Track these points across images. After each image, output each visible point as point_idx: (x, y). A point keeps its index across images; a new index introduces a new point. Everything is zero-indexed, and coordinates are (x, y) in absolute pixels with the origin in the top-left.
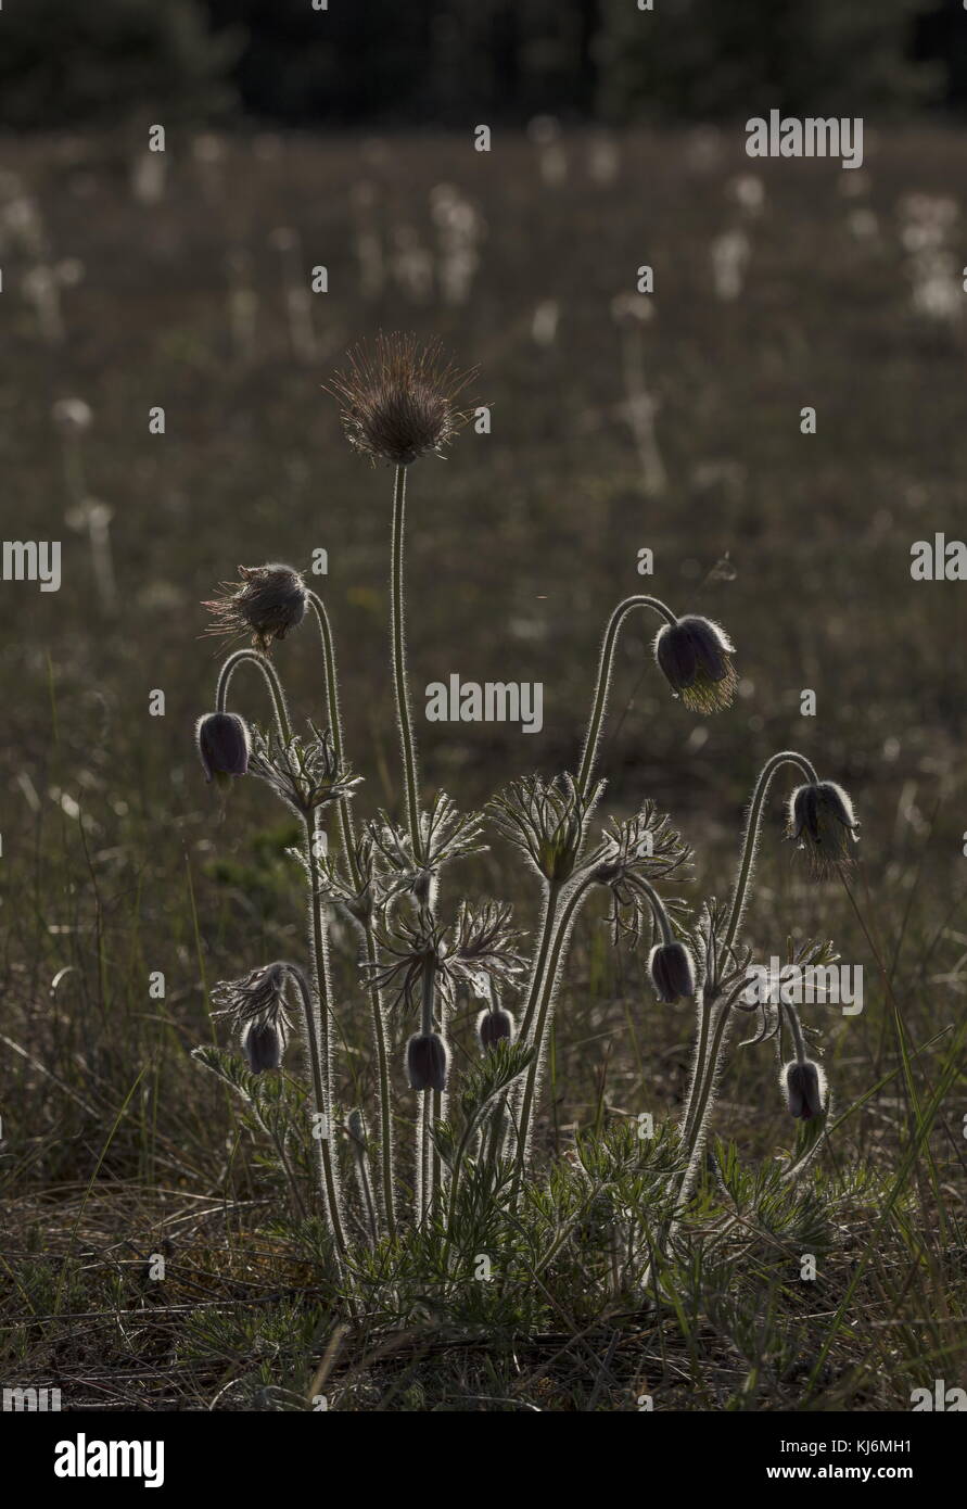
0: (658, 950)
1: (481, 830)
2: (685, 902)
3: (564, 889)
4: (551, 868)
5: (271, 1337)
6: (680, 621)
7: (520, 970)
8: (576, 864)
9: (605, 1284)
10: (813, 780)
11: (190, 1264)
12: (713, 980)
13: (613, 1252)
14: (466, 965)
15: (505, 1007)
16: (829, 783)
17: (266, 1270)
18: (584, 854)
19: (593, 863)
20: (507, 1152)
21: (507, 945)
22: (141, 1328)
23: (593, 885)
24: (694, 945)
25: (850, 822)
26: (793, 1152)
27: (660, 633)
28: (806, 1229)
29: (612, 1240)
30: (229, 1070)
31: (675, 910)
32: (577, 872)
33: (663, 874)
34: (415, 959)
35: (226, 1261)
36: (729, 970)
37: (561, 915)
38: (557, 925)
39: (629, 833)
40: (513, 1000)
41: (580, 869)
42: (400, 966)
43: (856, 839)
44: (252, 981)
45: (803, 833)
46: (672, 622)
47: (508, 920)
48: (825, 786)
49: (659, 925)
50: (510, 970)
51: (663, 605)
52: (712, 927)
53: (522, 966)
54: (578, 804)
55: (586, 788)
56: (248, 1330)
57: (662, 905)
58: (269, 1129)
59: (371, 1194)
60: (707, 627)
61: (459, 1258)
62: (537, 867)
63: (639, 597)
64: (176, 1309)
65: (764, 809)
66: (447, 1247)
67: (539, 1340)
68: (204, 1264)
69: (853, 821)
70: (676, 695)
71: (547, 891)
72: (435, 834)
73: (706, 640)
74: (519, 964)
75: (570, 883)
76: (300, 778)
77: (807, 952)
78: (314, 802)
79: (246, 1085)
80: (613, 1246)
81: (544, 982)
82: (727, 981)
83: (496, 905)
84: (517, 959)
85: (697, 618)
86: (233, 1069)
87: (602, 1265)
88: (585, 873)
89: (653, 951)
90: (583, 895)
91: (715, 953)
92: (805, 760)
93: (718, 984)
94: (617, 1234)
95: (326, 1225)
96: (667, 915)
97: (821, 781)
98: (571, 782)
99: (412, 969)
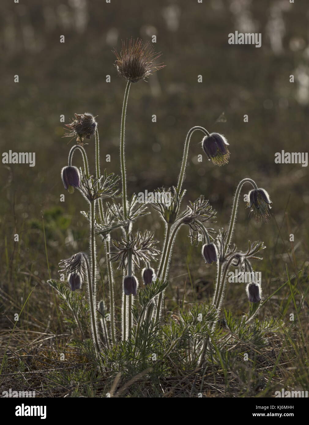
0: (205, 246)
1: (147, 207)
2: (213, 229)
3: (173, 226)
4: (168, 219)
5: (77, 380)
6: (210, 135)
7: (156, 254)
8: (177, 217)
9: (186, 360)
10: (256, 188)
11: (43, 356)
12: (222, 255)
13: (189, 349)
14: (143, 252)
15: (151, 267)
16: (261, 189)
17: (69, 358)
18: (179, 214)
19: (183, 217)
20: (153, 315)
21: (152, 246)
22: (29, 378)
23: (182, 224)
24: (216, 244)
25: (268, 202)
26: (248, 314)
27: (204, 139)
28: (256, 339)
29: (189, 345)
30: (60, 288)
31: (210, 232)
32: (177, 220)
33: (206, 220)
34: (125, 251)
35: (55, 355)
36: (228, 252)
37: (171, 234)
38: (170, 238)
39: (196, 207)
40: (154, 264)
41: (178, 219)
42: (121, 253)
43: (270, 208)
44: (72, 259)
45: (253, 206)
46: (208, 135)
47: (152, 237)
48: (260, 190)
49: (206, 237)
50: (153, 254)
51: (205, 129)
52: (222, 238)
53: (157, 253)
54: (177, 197)
55: (180, 191)
56: (69, 378)
57: (206, 231)
58: (73, 309)
59: (107, 331)
60: (220, 137)
61: (139, 352)
62: (164, 219)
63: (197, 127)
64: (41, 371)
65: (239, 198)
66: (135, 349)
67: (167, 379)
68: (48, 356)
69: (270, 202)
70: (209, 160)
71: (167, 227)
72: (132, 208)
73: (220, 141)
74: (156, 252)
75: (174, 224)
76: (91, 190)
77: (255, 246)
78: (95, 198)
79: (65, 293)
80: (189, 346)
81: (166, 258)
82: (227, 256)
83: (148, 232)
84: (155, 251)
85: (216, 134)
86: (61, 288)
87: (184, 353)
88: (179, 220)
89: (203, 246)
90: (179, 228)
91: (223, 247)
92: (253, 181)
93: (224, 257)
94: (190, 343)
95: (93, 341)
96: (208, 234)
97: (258, 188)
98: (175, 189)
99: (124, 254)
